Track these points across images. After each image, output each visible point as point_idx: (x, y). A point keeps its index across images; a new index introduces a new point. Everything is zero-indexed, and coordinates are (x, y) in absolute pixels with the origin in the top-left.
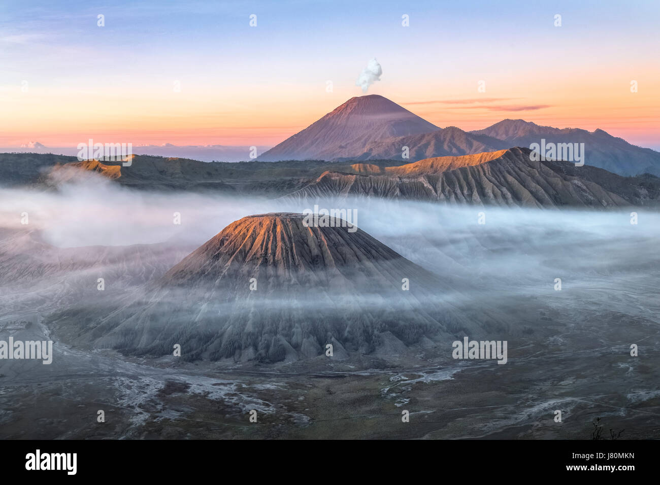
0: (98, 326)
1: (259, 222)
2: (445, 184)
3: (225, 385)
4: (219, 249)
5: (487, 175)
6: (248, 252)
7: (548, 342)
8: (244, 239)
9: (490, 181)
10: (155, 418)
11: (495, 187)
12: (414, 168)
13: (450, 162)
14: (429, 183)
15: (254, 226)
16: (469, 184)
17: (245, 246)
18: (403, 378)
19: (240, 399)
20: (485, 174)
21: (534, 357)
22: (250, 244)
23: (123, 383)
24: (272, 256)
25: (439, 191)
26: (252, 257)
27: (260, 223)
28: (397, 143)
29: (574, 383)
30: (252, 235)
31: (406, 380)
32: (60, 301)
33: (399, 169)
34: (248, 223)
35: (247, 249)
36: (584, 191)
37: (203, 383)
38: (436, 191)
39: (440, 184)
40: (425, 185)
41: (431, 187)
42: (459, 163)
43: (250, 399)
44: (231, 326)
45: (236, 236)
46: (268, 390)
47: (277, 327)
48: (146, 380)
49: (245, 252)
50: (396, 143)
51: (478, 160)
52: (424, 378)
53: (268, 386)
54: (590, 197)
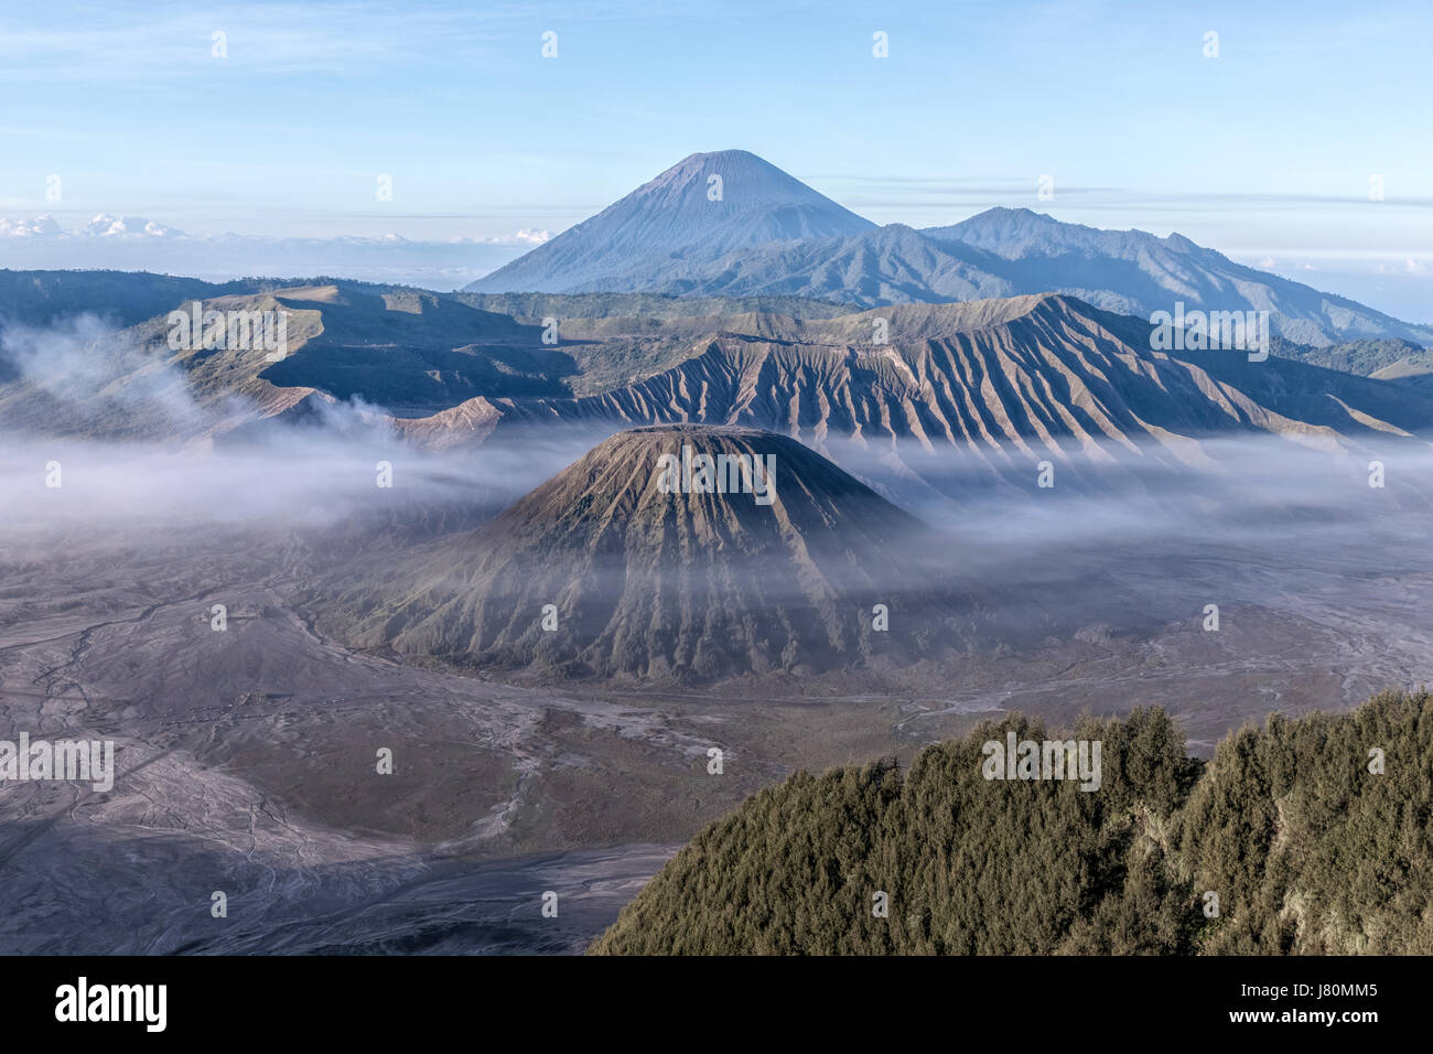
0: (393, 615)
1: (655, 442)
2: (933, 363)
3: (640, 715)
4: (588, 486)
5: (1006, 347)
6: (641, 494)
7: (1142, 651)
8: (631, 470)
9: (1010, 357)
10: (552, 766)
11: (1020, 369)
12: (860, 322)
13: (928, 314)
14: (904, 360)
15: (646, 450)
16: (974, 363)
17: (633, 483)
18: (922, 707)
19: (675, 740)
20: (1002, 346)
21: (1123, 676)
22: (642, 479)
23: (473, 711)
24: (682, 503)
25: (922, 376)
26: (650, 503)
27: (658, 444)
28: (791, 254)
29: (1193, 717)
30: (645, 464)
31: (927, 711)
32: (296, 569)
33: (832, 325)
34: (636, 443)
35: (639, 489)
36: (1178, 379)
37: (601, 712)
38: (917, 377)
39: (923, 362)
40: (896, 364)
41: (907, 368)
42: (944, 316)
43: (687, 738)
44: (624, 620)
45: (617, 466)
46: (710, 723)
47: (703, 622)
48: (509, 707)
49: (635, 492)
50: (786, 255)
51: (978, 312)
52: (954, 709)
53: (709, 718)
54: (1186, 390)
